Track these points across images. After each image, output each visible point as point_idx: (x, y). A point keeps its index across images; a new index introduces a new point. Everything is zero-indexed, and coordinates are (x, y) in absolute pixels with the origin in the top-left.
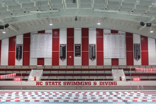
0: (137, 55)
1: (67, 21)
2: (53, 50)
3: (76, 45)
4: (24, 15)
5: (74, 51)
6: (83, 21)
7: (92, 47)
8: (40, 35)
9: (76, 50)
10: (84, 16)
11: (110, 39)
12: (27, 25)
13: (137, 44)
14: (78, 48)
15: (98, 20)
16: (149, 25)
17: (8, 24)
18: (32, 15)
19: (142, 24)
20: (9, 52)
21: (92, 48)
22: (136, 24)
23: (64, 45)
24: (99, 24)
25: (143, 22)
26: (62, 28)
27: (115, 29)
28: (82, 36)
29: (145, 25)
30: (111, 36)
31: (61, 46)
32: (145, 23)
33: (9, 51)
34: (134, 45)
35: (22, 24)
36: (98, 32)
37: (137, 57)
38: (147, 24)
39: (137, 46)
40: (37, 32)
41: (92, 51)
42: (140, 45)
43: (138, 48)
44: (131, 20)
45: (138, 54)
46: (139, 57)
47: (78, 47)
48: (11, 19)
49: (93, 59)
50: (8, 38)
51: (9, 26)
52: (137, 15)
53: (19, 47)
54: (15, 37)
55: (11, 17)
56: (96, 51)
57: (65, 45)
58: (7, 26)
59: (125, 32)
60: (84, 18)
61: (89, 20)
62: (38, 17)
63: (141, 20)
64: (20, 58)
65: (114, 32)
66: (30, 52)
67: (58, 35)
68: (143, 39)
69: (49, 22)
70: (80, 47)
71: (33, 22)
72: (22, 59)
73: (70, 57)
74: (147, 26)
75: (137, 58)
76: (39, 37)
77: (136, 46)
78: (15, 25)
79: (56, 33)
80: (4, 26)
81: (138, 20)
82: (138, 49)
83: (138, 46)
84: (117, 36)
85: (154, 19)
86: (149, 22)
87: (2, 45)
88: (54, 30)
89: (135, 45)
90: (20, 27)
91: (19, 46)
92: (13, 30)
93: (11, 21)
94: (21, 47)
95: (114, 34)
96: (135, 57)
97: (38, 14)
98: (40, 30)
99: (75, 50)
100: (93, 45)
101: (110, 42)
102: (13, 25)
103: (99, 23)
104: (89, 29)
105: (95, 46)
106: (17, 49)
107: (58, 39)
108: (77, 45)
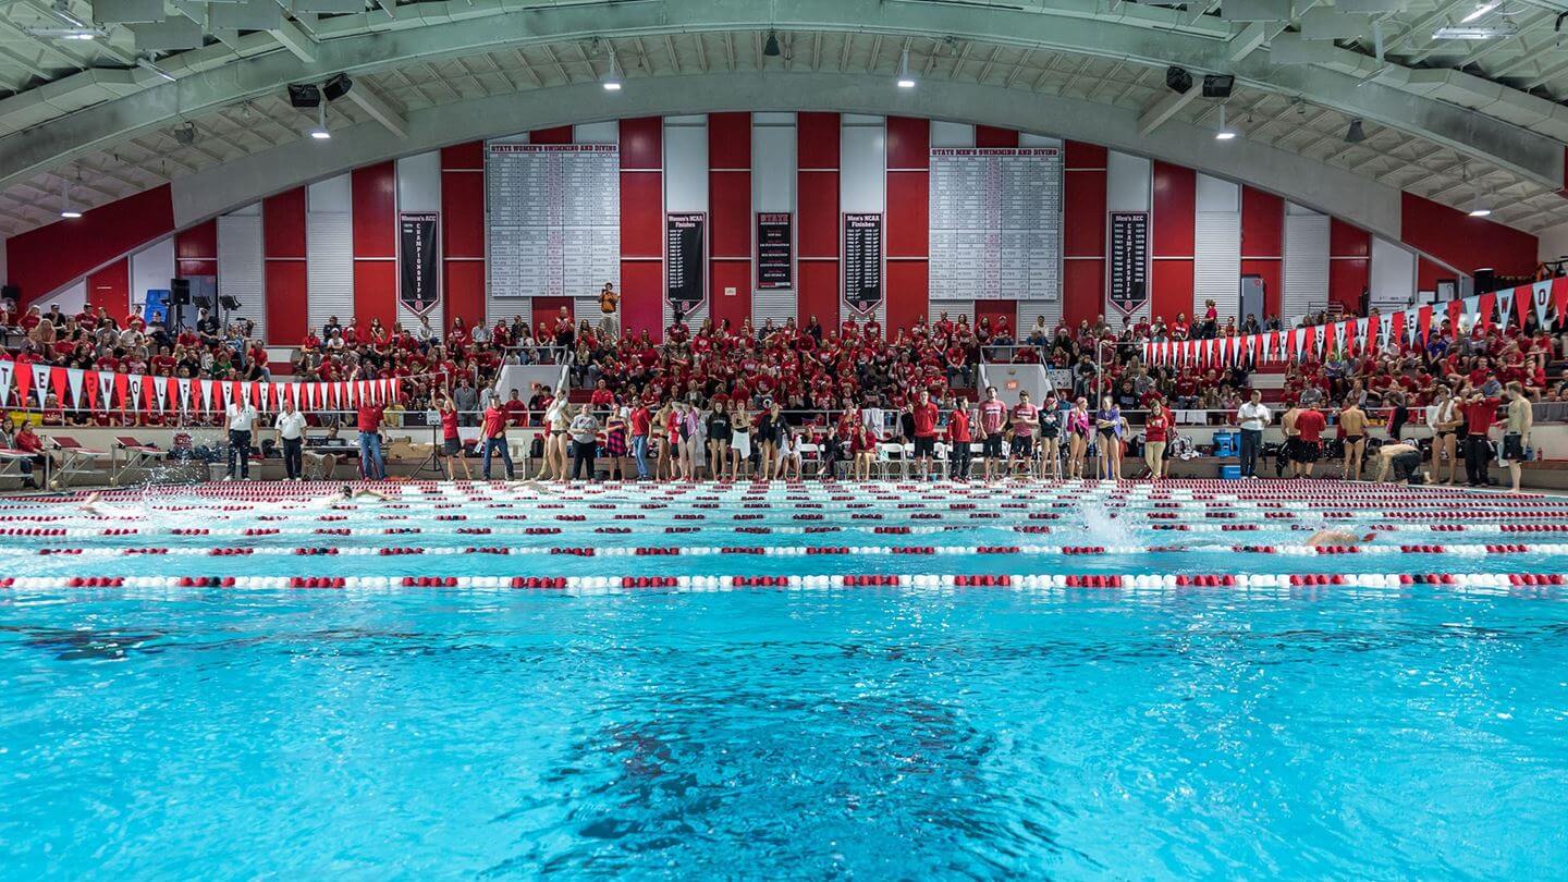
0: (1125, 283)
1: (708, 67)
2: (622, 253)
3: (763, 217)
4: (444, 19)
5: (753, 258)
6: (809, 69)
7: (863, 229)
8: (542, 156)
9: (766, 250)
10: (819, 26)
11: (971, 182)
12: (459, 93)
13: (1131, 216)
14: (774, 239)
15: (899, 59)
16: (1218, 88)
17: (342, 76)
18: (499, 20)
19: (1178, 81)
20: (355, 261)
21: (862, 240)
22: (1133, 87)
23: (688, 216)
24: (906, 84)
25: (1185, 66)
26: (679, 114)
27: (999, 118)
28: (802, 161)
29: (1197, 90)
30: (979, 161)
31: (671, 225)
32: (1198, 71)
33: (356, 253)
34: (1114, 222)
35: (428, 79)
36: (895, 141)
37: (1124, 293)
38: (1209, 79)
39: (1131, 225)
40: (524, 137)
41: (862, 258)
42: (1145, 222)
43: (1134, 239)
44: (1111, 53)
45: (1133, 277)
46: (1138, 292)
47: (774, 231)
48: (361, 44)
49: (863, 304)
50: (344, 172)
51: (350, 94)
52: (1149, 24)
53: (414, 229)
54: (387, 168)
55: (360, 30)
56: (885, 258)
57: (698, 219)
58: (337, 88)
59: (1058, 142)
60: (818, 40)
61: (845, 59)
62: (533, 29)
63: (1172, 54)
64: (429, 295)
65: (995, 138)
66: (486, 259)
67: (656, 158)
68: (1163, 184)
69: (598, 73)
70: (786, 231)
71: (501, 68)
72: (441, 305)
73: (730, 291)
74: (1207, 92)
75: (1125, 297)
76: (535, 164)
77: (1125, 223)
78: (386, 89)
79: (638, 144)
80: (320, 88)
81: (1156, 56)
82: (1133, 247)
83: (1134, 229)
84: (1014, 163)
85: (1259, 39)
86: (1219, 68)
87: (309, 216)
88: (628, 127)
89: (1118, 218)
90: (415, 104)
91: (414, 223)
92: (376, 120)
93: (365, 56)
94: (427, 227)
95: (995, 152)
96: (1113, 293)
97: (531, 14)
98: (541, 124)
99: (761, 250)
100: (867, 218)
101: (971, 204)
102: (372, 89)
103: (904, 79)
104: (847, 119)
105: (878, 224)
106: (407, 241)
107: (656, 182)
108: (770, 216)
